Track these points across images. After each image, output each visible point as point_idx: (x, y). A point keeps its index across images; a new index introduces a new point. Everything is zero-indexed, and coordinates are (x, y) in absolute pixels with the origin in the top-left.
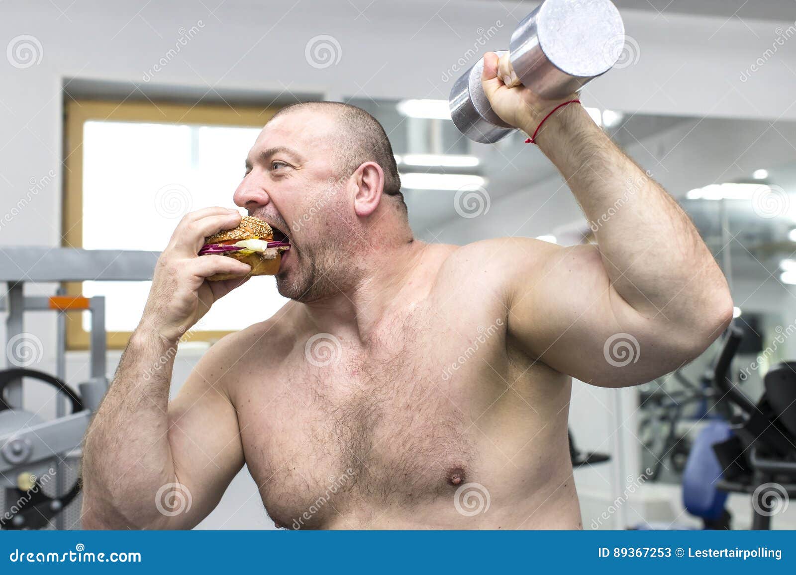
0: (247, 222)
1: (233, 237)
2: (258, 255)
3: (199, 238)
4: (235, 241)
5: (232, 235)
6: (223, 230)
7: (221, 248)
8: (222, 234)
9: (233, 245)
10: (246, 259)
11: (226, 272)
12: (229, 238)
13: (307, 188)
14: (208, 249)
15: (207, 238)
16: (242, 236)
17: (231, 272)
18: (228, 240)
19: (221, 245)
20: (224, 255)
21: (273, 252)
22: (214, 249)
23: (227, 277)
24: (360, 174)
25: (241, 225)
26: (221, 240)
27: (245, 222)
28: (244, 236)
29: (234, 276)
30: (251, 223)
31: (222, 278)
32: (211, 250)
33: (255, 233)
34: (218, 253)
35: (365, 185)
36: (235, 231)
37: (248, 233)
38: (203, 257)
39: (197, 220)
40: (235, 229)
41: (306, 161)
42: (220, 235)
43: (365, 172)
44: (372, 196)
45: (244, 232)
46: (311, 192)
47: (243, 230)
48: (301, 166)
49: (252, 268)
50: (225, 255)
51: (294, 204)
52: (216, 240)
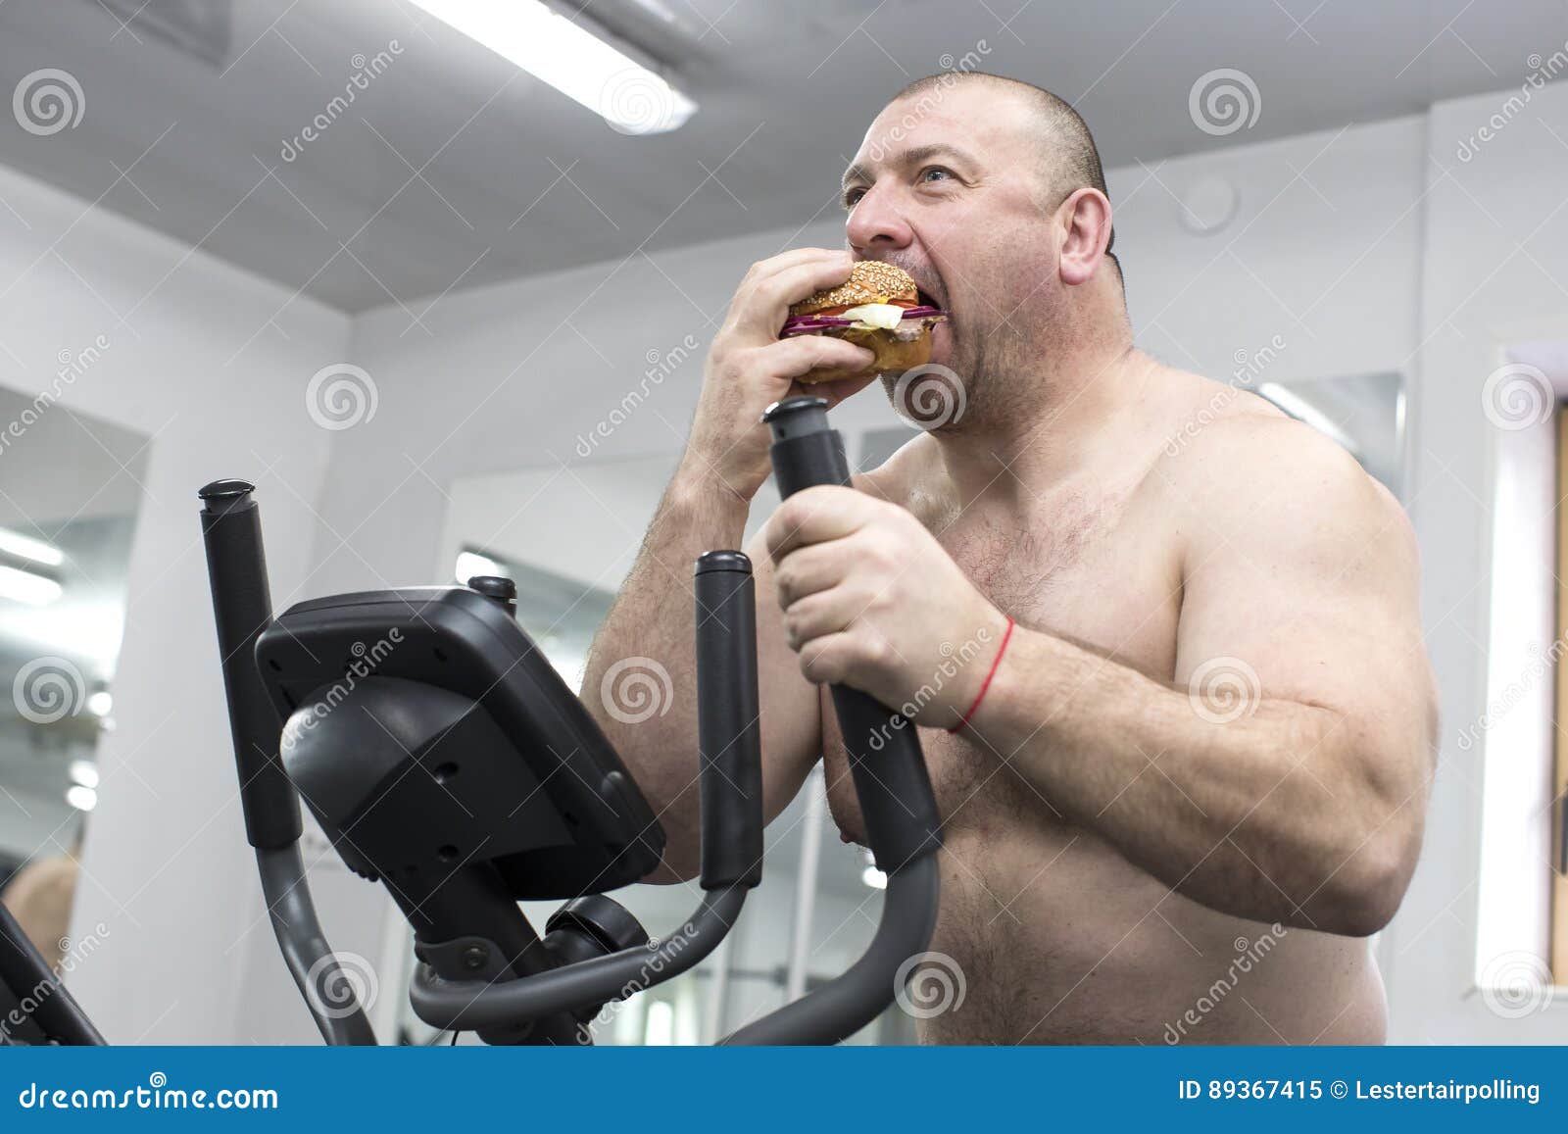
0: (863, 272)
1: (839, 302)
2: (886, 334)
3: (778, 307)
4: (842, 308)
5: (836, 298)
6: (822, 290)
7: (817, 322)
8: (819, 296)
9: (839, 316)
10: (863, 340)
11: (830, 365)
12: (833, 304)
13: (988, 221)
14: (795, 325)
15: (792, 307)
16: (856, 297)
17: (839, 366)
18: (831, 308)
19: (818, 317)
20: (824, 334)
21: (913, 328)
22: (805, 324)
23: (832, 376)
24: (1070, 210)
25: (854, 278)
26: (818, 307)
27: (861, 272)
28: (860, 297)
29: (843, 373)
30: (872, 274)
31: (824, 377)
32: (801, 326)
33: (881, 291)
34: (813, 332)
35: (1076, 231)
36: (843, 289)
37: (866, 293)
38: (786, 341)
39: (773, 275)
40: (843, 286)
41: (987, 174)
42: (817, 299)
43: (1079, 208)
44: (1089, 250)
45: (859, 291)
46: (995, 230)
47: (858, 287)
48: (977, 182)
49: (877, 358)
50: (826, 334)
51: (964, 248)
52: (812, 309)
